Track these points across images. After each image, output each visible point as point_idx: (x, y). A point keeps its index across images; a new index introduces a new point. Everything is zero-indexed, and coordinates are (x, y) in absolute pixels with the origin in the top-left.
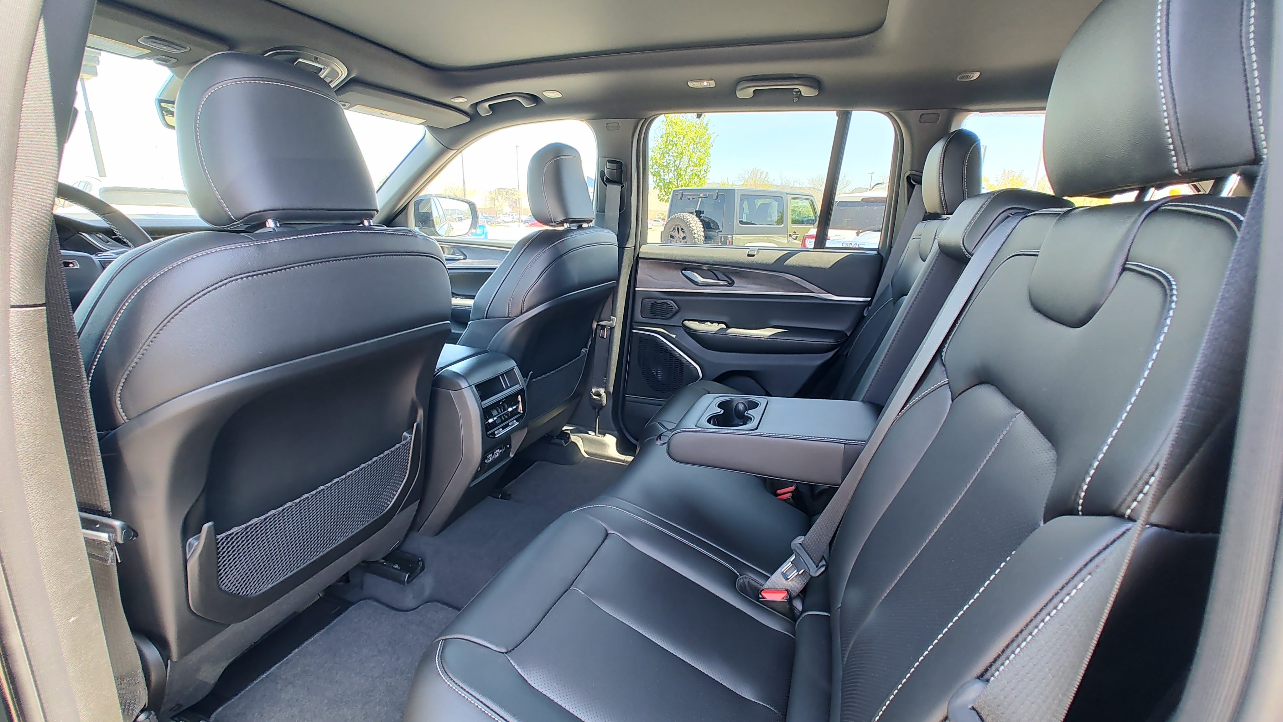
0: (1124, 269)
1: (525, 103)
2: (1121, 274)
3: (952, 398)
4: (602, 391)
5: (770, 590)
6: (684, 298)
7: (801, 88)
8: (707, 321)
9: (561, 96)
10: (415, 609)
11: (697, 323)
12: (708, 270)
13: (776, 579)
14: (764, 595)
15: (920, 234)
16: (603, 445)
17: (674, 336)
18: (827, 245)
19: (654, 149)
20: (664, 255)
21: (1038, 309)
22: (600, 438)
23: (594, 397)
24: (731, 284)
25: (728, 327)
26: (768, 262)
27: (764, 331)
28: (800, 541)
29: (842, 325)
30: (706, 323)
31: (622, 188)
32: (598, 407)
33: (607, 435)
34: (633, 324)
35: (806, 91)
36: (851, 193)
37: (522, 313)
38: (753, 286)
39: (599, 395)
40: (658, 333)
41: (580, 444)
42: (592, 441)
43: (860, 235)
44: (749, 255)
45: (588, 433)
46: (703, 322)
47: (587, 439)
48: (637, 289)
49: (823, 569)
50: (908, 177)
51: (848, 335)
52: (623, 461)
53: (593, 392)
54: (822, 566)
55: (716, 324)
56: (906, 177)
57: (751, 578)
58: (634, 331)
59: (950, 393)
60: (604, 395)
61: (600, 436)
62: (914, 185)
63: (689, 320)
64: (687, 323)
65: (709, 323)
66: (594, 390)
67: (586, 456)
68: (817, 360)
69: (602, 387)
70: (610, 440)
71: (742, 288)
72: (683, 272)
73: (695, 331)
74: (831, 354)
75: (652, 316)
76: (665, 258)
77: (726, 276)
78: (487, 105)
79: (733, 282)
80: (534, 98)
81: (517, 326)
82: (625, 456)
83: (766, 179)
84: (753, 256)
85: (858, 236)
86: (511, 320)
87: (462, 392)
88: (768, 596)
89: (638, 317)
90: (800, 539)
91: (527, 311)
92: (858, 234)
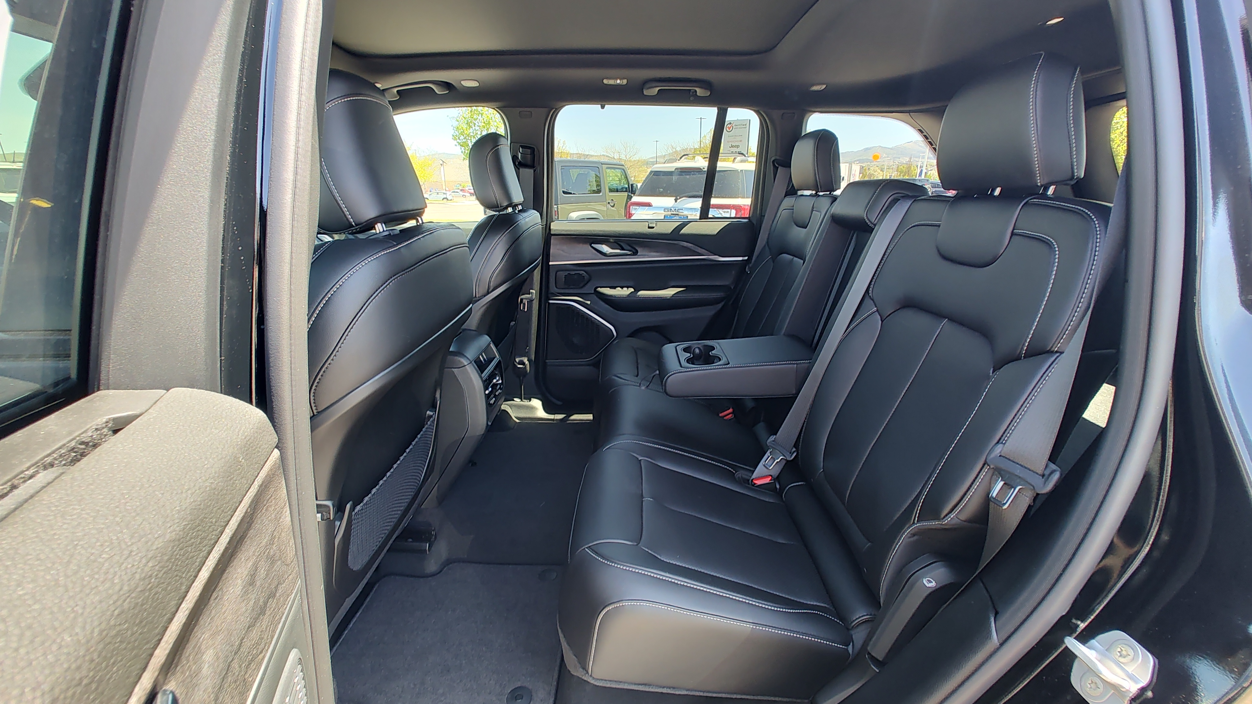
0: (1013, 234)
1: (437, 90)
2: (1011, 238)
3: (881, 320)
4: (525, 360)
5: (757, 479)
6: (593, 268)
7: (698, 90)
8: (618, 287)
9: (478, 85)
10: (441, 571)
11: (609, 289)
12: (615, 242)
13: (760, 470)
14: (756, 482)
15: (792, 205)
16: (532, 408)
17: (589, 302)
18: (710, 216)
19: (458, 119)
20: (574, 231)
21: (945, 258)
22: (526, 403)
23: (519, 366)
24: (635, 253)
25: (637, 290)
26: (666, 232)
27: (669, 291)
28: (773, 439)
29: (727, 281)
30: (617, 289)
31: (534, 171)
32: (522, 373)
33: (532, 399)
34: (550, 295)
35: (700, 92)
36: (664, 163)
37: (488, 293)
38: (654, 254)
39: (524, 364)
40: (574, 302)
41: (509, 411)
42: (519, 407)
43: (678, 201)
44: (649, 227)
45: (514, 400)
46: (614, 288)
47: (515, 406)
48: (551, 263)
49: (795, 454)
50: (773, 161)
51: (732, 288)
52: (553, 420)
53: (517, 361)
54: (794, 452)
55: (625, 289)
56: (772, 160)
57: (740, 474)
58: (551, 302)
59: (879, 317)
60: (527, 362)
61: (526, 401)
62: (778, 168)
63: (601, 287)
64: (599, 289)
65: (619, 288)
66: (517, 360)
67: (518, 421)
68: (709, 312)
69: (525, 356)
70: (536, 403)
71: (646, 256)
72: (592, 245)
73: (607, 295)
74: (720, 305)
75: (566, 287)
76: (575, 233)
77: (630, 246)
78: (395, 90)
79: (637, 252)
80: (447, 85)
81: (484, 306)
82: (553, 416)
83: (564, 148)
84: (653, 228)
85: (676, 202)
86: (479, 300)
87: (466, 369)
88: (759, 482)
89: (553, 288)
90: (772, 438)
91: (493, 290)
92: (676, 200)
